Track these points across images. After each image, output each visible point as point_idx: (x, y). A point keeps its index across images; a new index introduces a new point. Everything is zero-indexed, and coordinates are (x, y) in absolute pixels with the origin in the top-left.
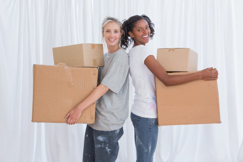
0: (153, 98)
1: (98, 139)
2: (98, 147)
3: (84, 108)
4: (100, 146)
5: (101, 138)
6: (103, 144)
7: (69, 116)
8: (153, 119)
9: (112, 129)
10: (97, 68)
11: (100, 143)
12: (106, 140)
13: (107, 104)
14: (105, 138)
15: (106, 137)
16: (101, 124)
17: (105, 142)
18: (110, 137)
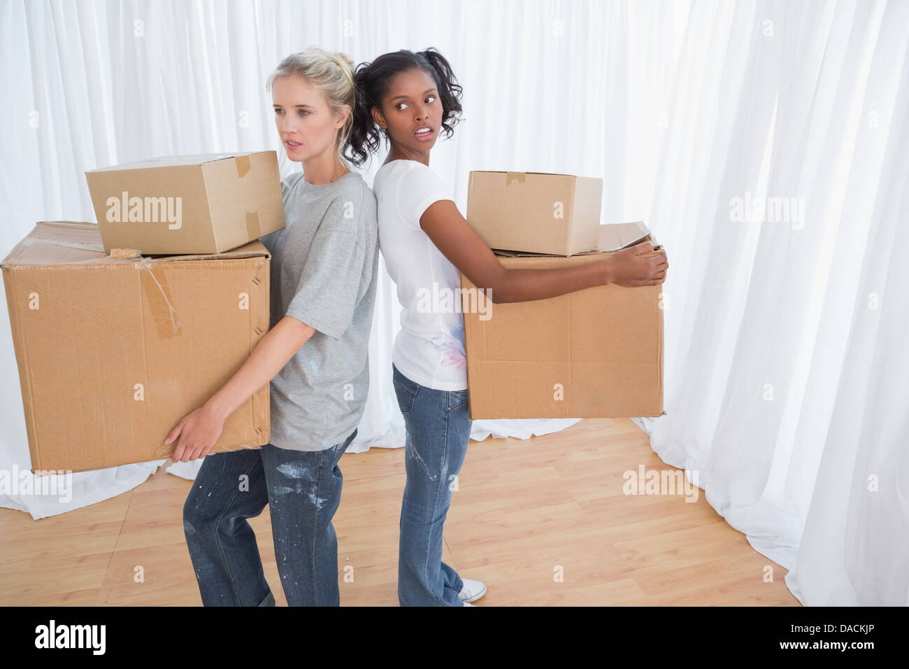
0: (454, 334)
1: (283, 472)
2: (283, 492)
3: (230, 410)
4: (289, 490)
5: (290, 471)
6: (298, 485)
7: (179, 437)
8: (457, 392)
9: (326, 444)
10: (267, 257)
11: (292, 482)
12: (308, 474)
13: (305, 370)
14: (305, 470)
15: (307, 466)
16: (289, 431)
17: (305, 483)
18: (320, 467)
